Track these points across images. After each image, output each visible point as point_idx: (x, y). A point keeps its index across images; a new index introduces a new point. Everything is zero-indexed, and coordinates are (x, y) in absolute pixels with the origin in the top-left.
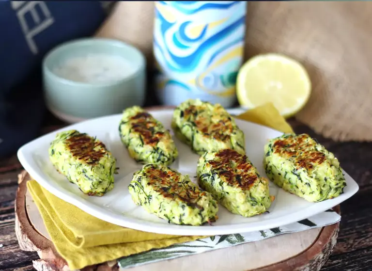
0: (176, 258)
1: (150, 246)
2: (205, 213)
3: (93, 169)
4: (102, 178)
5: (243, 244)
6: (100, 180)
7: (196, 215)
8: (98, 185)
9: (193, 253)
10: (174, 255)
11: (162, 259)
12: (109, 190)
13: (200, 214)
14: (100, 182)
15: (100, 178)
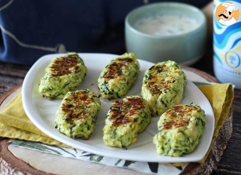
0: (48, 153)
1: (39, 140)
2: (74, 129)
3: (50, 79)
4: (54, 88)
5: (98, 163)
6: (51, 88)
7: (68, 128)
8: (47, 90)
9: (60, 155)
10: (48, 151)
11: (38, 150)
12: (58, 99)
13: (71, 128)
14: (50, 89)
15: (51, 87)
